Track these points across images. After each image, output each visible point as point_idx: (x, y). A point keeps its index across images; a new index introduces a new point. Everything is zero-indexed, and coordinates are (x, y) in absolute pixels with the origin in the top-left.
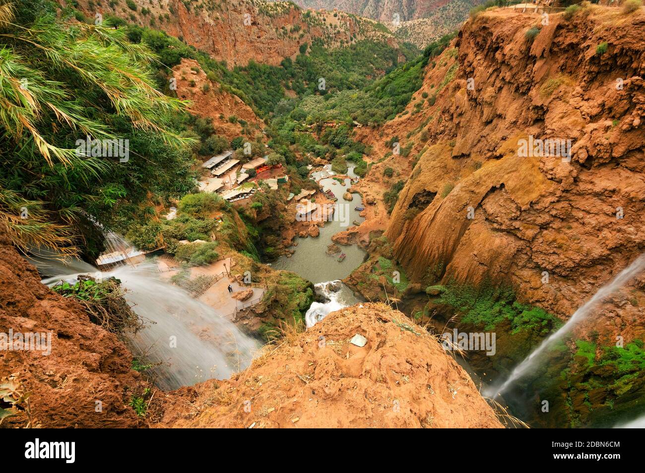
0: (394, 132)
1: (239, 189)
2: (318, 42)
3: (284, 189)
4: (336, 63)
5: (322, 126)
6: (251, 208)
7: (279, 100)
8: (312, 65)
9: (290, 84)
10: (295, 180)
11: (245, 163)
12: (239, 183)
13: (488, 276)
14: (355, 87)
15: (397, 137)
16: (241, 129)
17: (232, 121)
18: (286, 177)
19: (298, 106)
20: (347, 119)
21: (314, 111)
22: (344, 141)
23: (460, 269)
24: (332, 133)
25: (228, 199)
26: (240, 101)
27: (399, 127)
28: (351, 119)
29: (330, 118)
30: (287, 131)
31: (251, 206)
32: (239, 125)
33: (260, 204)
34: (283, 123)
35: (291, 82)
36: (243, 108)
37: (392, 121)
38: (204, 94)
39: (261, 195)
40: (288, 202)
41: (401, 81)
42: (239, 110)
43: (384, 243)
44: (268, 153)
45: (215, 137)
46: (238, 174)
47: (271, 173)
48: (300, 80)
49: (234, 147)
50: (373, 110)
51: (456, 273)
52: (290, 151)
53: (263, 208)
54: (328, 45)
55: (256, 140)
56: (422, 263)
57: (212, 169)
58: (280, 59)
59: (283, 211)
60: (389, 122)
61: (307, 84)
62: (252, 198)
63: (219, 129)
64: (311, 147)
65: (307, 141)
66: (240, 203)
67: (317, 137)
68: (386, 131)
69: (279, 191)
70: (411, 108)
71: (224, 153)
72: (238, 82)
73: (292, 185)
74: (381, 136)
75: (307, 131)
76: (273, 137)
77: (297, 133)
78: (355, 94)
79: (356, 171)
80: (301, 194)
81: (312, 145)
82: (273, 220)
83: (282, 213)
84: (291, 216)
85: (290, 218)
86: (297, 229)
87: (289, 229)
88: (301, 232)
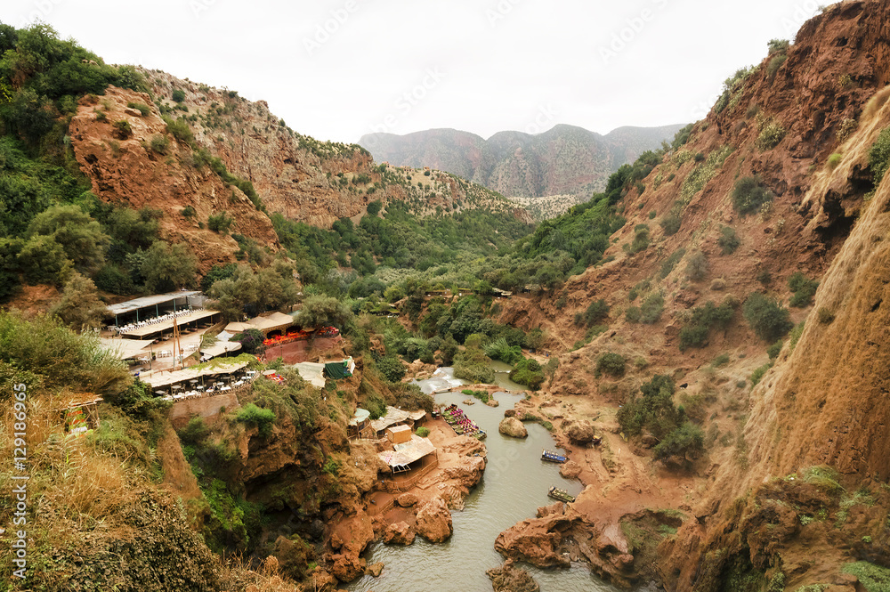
1: (202, 366)
2: (398, 207)
3: (341, 395)
5: (421, 301)
6: (233, 424)
8: (389, 231)
9: (348, 258)
12: (204, 358)
18: (350, 363)
20: (476, 284)
21: (401, 282)
26: (243, 197)
29: (438, 285)
31: (236, 417)
35: (350, 255)
36: (251, 214)
38: (152, 158)
46: (208, 342)
48: (366, 253)
54: (416, 211)
58: (332, 220)
61: (379, 260)
64: (398, 343)
65: (389, 332)
67: (410, 324)
68: (571, 296)
69: (328, 397)
74: (562, 305)
75: (387, 313)
80: (387, 416)
81: (398, 340)
82: (303, 477)
83: (335, 457)
84: (361, 468)
85: (359, 474)
86: (380, 517)
87: (355, 512)
88: (393, 526)
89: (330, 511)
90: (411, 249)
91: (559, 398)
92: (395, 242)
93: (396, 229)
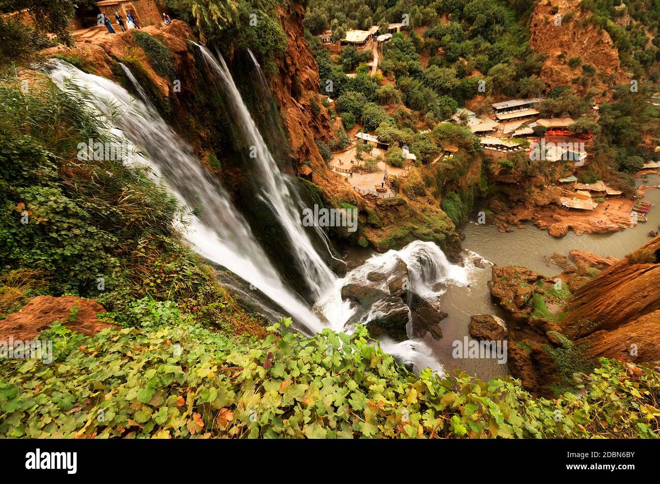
3: (566, 167)
6: (499, 164)
11: (543, 118)
12: (514, 135)
16: (577, 77)
17: (573, 64)
25: (486, 145)
26: (608, 40)
31: (501, 162)
32: (579, 71)
33: (511, 164)
36: (607, 50)
39: (523, 157)
40: (557, 183)
42: (597, 52)
44: (587, 117)
45: (533, 78)
46: (523, 126)
47: (566, 141)
53: (513, 171)
57: (500, 111)
59: (537, 187)
62: (508, 154)
63: (547, 70)
66: (493, 154)
69: (556, 165)
82: (517, 189)
83: (533, 188)
84: (543, 197)
85: (540, 199)
86: (539, 216)
87: (528, 208)
88: (540, 221)
89: (521, 203)
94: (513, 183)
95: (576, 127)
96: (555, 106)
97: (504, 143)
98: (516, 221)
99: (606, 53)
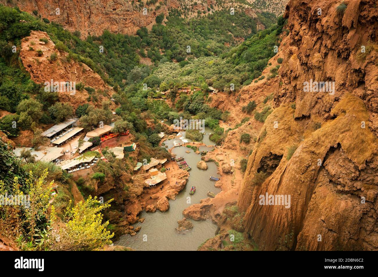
0: (251, 97)
1: (80, 158)
2: (175, 13)
3: (131, 158)
4: (193, 32)
6: (92, 179)
7: (133, 68)
8: (168, 34)
9: (146, 52)
10: (144, 148)
11: (89, 131)
12: (81, 152)
13: (339, 245)
14: (213, 53)
15: (254, 102)
16: (88, 96)
17: (79, 88)
18: (134, 146)
19: (152, 73)
20: (202, 85)
21: (169, 77)
22: (200, 107)
23: (310, 238)
24: (187, 100)
25: (67, 170)
26: (88, 68)
27: (255, 92)
28: (207, 85)
29: (185, 84)
30: (139, 98)
31: (93, 176)
32: (85, 92)
33: (102, 174)
34: (136, 90)
35: (147, 50)
36: (92, 75)
37: (248, 86)
38: (51, 63)
39: (104, 164)
40: (136, 172)
41: (258, 47)
42: (86, 78)
43: (235, 213)
44: (115, 120)
45: (59, 104)
46: (81, 143)
47: (117, 141)
48: (156, 48)
49: (78, 115)
50: (229, 76)
51: (307, 243)
52: (140, 119)
53: (106, 179)
54: (185, 15)
55: (103, 107)
56: (273, 233)
57: (52, 137)
58: (136, 29)
59: (128, 182)
60: (245, 88)
61: (163, 52)
62: (93, 168)
63: (64, 97)
64: (165, 114)
65: (161, 108)
66: (80, 174)
67: (172, 103)
68: (242, 97)
69: (125, 160)
70: (267, 72)
71: (67, 121)
72: (90, 51)
73: (140, 154)
74: (238, 101)
75: (161, 98)
76: (121, 104)
77: (150, 100)
78: (211, 61)
79: (212, 138)
80: (151, 163)
81: (165, 112)
82: (117, 192)
83: (127, 185)
84: (137, 187)
85: (136, 190)
86: (144, 203)
87: (135, 202)
88: (149, 206)
89: (127, 202)
90: (181, 44)
91: (226, 150)
92: (171, 41)
93: (172, 32)
94: (111, 189)
95: (118, 128)
96: (92, 120)
97: (82, 161)
98: (135, 218)
99: (92, 77)
